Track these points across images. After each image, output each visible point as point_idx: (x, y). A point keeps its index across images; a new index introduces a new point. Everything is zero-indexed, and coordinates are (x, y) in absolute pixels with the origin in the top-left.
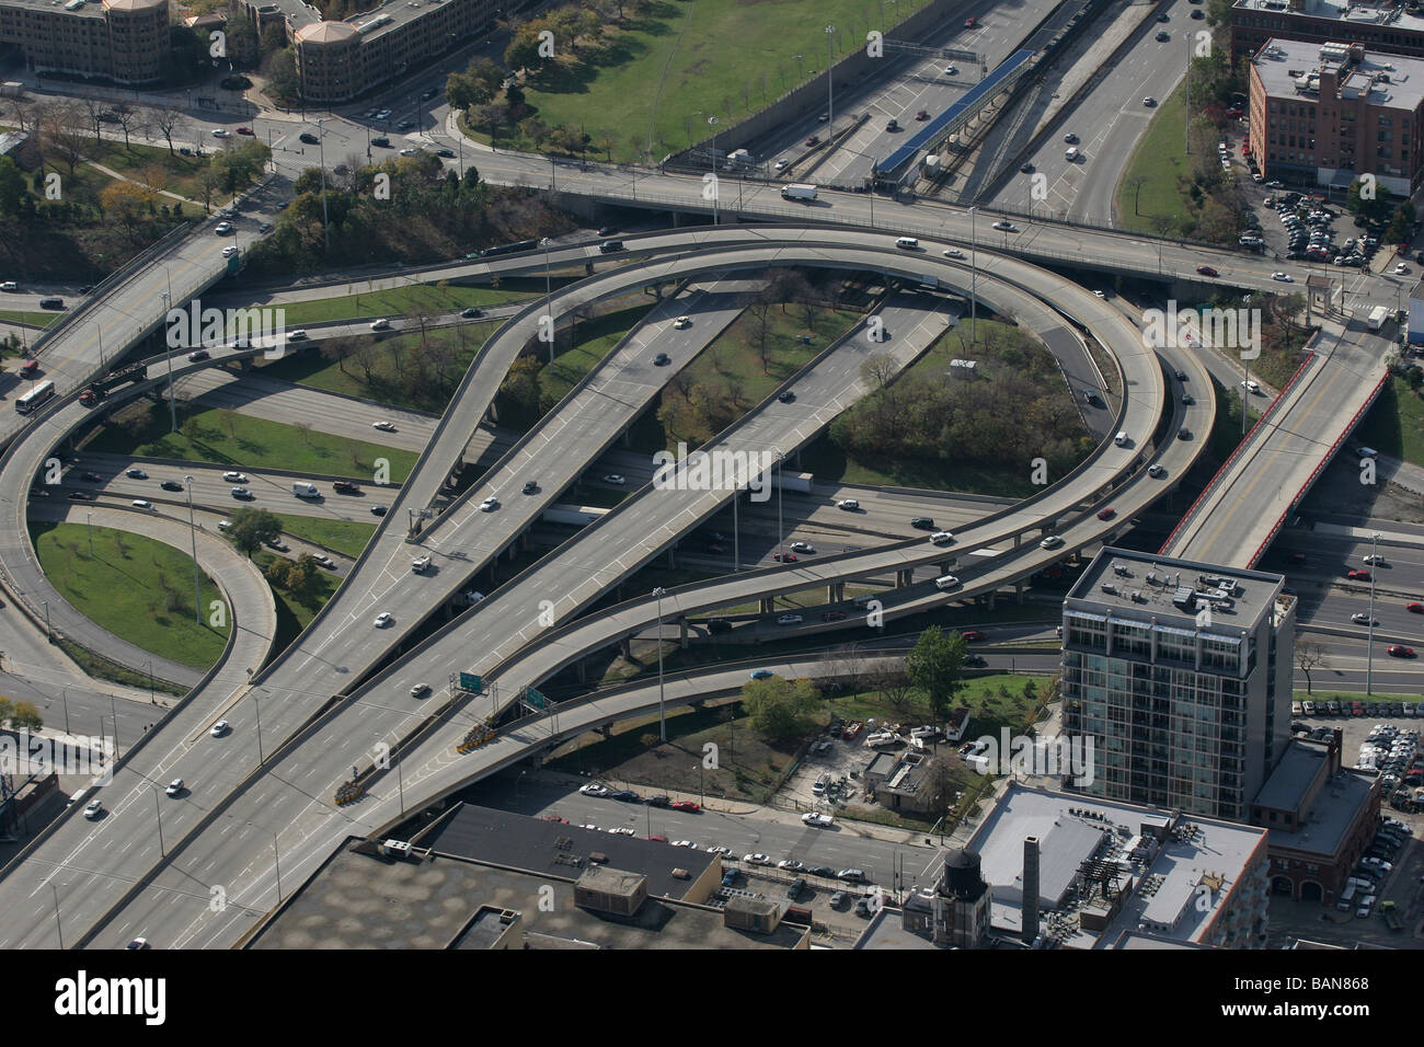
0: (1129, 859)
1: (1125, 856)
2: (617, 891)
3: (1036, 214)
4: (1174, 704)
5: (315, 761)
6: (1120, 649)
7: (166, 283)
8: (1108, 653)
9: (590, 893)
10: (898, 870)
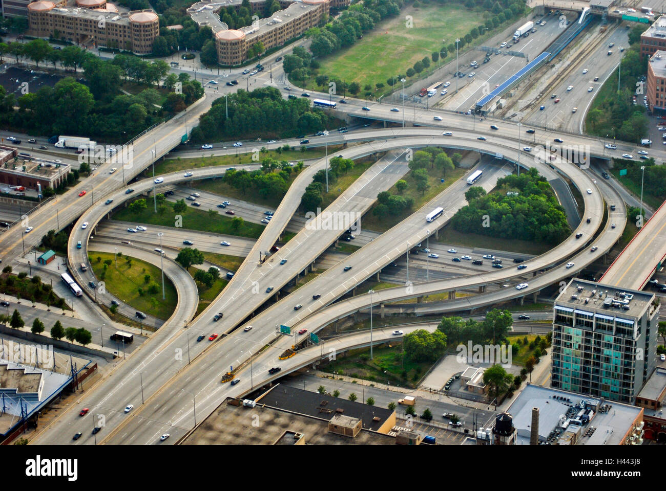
0: (580, 419)
1: (578, 418)
2: (348, 426)
3: (548, 127)
4: (603, 350)
5: (213, 363)
6: (579, 323)
7: (154, 145)
8: (574, 326)
9: (336, 426)
10: (475, 422)
